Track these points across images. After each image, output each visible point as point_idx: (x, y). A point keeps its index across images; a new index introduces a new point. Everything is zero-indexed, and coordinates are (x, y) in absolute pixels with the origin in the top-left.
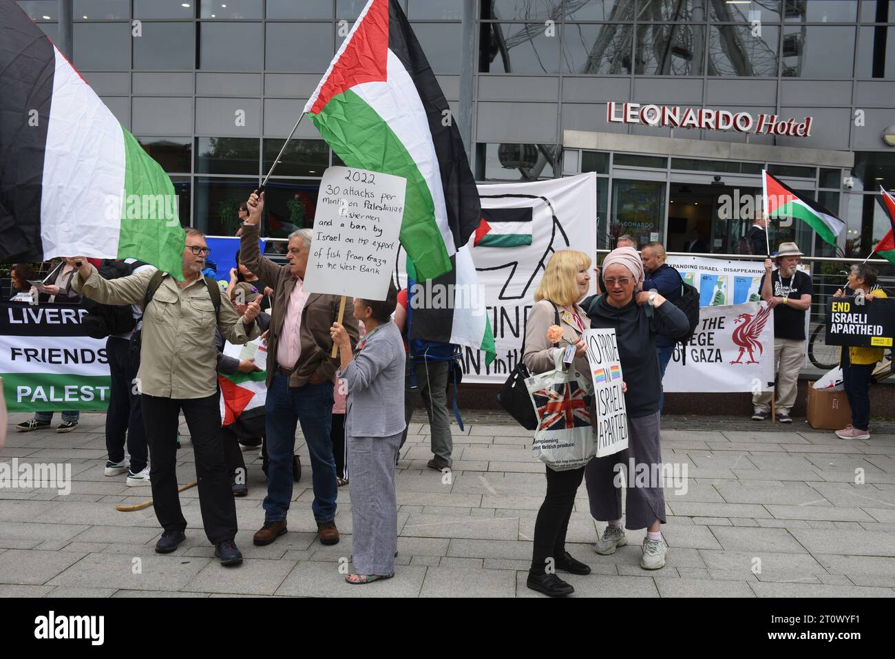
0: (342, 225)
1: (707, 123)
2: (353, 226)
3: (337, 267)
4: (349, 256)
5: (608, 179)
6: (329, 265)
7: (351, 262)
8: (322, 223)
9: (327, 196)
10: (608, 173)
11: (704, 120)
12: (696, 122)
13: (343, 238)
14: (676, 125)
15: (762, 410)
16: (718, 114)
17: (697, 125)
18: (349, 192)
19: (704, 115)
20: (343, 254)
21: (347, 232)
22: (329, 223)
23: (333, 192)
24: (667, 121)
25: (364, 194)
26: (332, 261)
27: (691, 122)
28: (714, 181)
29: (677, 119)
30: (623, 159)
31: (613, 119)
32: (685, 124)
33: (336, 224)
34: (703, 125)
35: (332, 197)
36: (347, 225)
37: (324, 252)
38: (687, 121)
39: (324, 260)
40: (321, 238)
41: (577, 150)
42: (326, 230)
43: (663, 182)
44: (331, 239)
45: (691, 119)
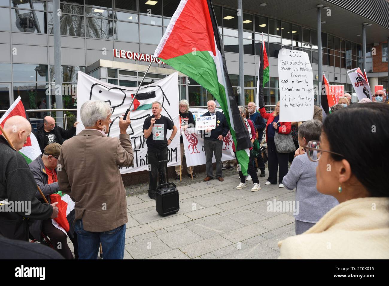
0: (293, 82)
1: (147, 59)
2: (298, 82)
3: (295, 106)
4: (300, 98)
5: (117, 80)
6: (291, 105)
7: (301, 102)
8: (283, 82)
9: (283, 66)
10: (117, 78)
11: (147, 58)
12: (144, 59)
13: (295, 89)
14: (137, 59)
15: (225, 166)
16: (150, 56)
17: (145, 60)
18: (292, 63)
19: (146, 57)
20: (297, 98)
21: (296, 86)
22: (286, 81)
23: (285, 64)
24: (135, 58)
25: (299, 63)
26: (292, 102)
27: (143, 59)
28: (151, 81)
29: (138, 58)
30: (122, 72)
31: (117, 56)
32: (141, 60)
33: (290, 81)
34: (146, 60)
35: (285, 67)
36: (295, 81)
37: (287, 98)
38: (141, 58)
39: (288, 102)
40: (284, 90)
41: (105, 68)
42: (286, 85)
43: (136, 81)
44: (289, 90)
45: (142, 58)
